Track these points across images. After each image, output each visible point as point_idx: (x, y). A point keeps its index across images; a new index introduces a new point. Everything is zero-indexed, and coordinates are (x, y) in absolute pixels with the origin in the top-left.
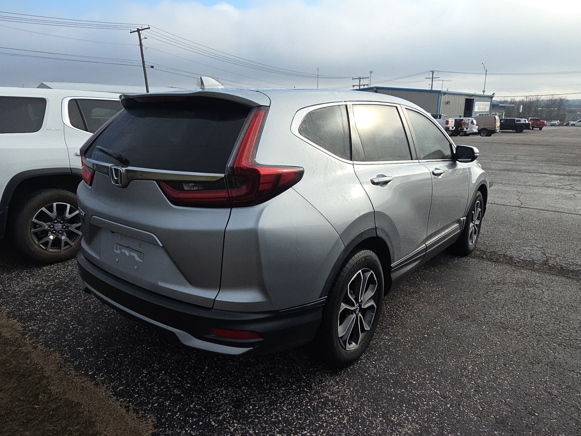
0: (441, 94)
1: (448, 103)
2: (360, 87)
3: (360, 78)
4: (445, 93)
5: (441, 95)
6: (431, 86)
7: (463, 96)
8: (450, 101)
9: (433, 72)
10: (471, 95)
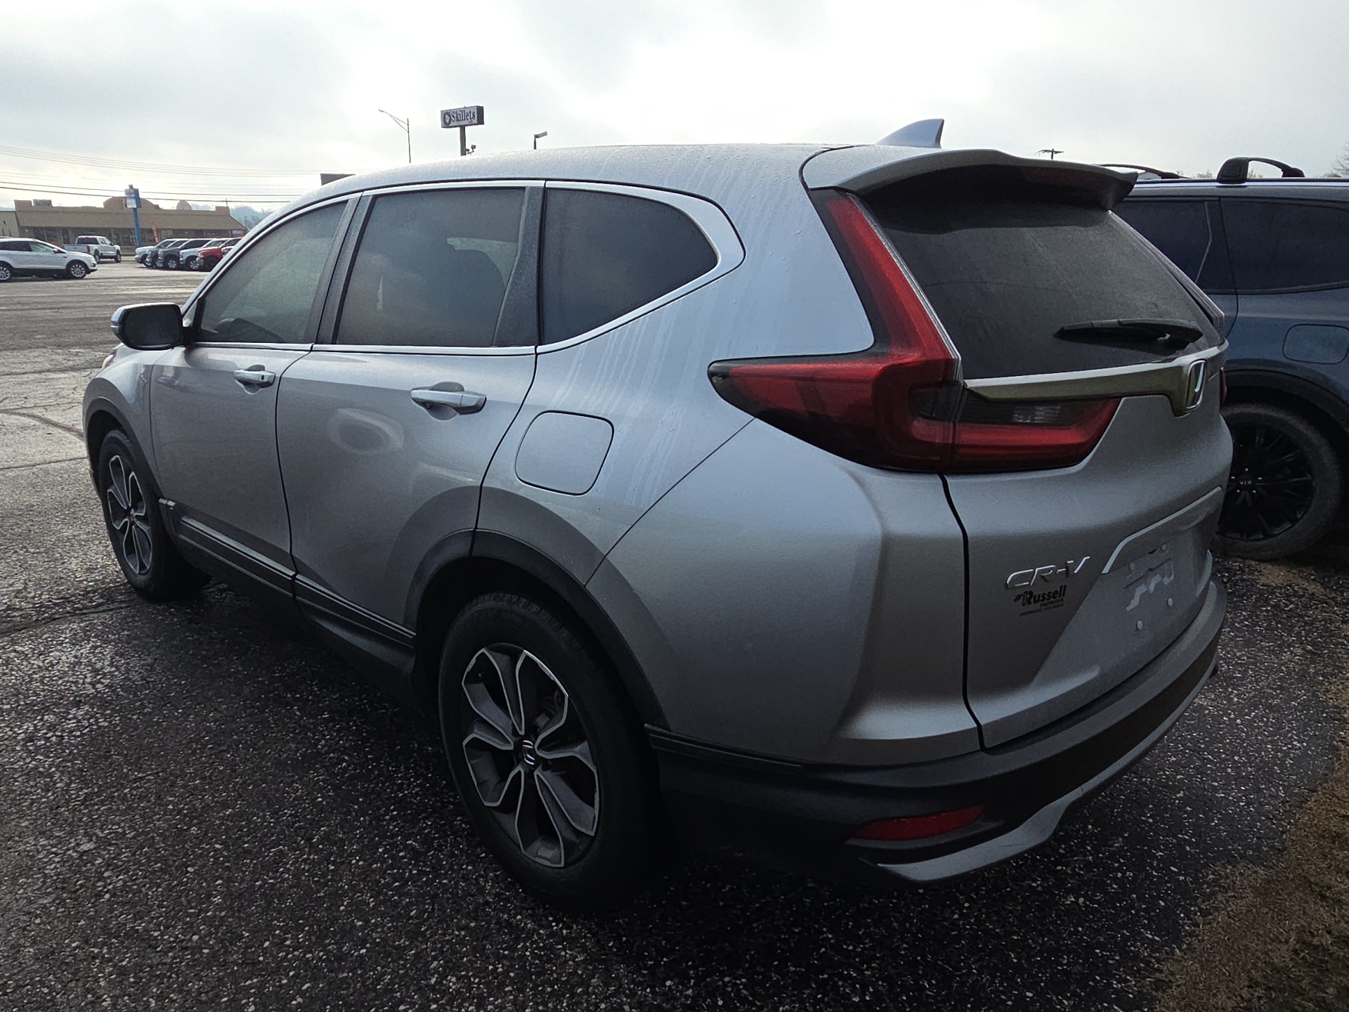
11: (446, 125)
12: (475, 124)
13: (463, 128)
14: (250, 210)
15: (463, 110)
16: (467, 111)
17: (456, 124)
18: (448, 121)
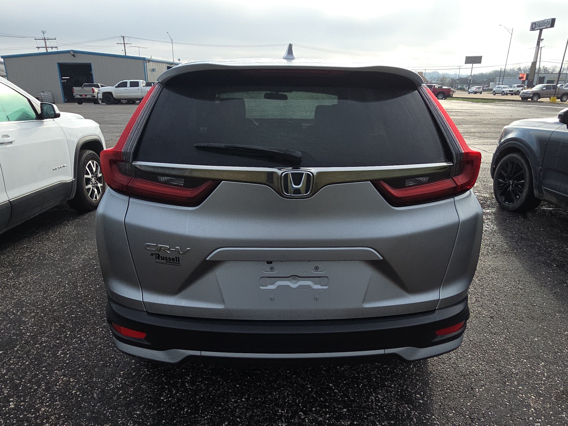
0: (146, 61)
1: (153, 70)
2: (47, 50)
3: (45, 39)
4: (149, 61)
5: (146, 63)
6: (124, 52)
7: (165, 64)
8: (155, 69)
9: (124, 38)
10: (171, 63)
11: (532, 29)
12: (549, 28)
13: (541, 30)
14: (437, 73)
15: (543, 21)
16: (546, 21)
17: (538, 28)
18: (534, 27)
